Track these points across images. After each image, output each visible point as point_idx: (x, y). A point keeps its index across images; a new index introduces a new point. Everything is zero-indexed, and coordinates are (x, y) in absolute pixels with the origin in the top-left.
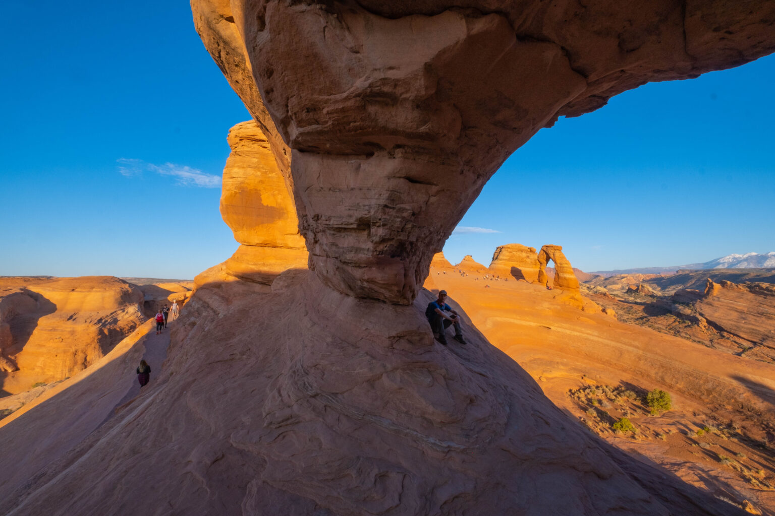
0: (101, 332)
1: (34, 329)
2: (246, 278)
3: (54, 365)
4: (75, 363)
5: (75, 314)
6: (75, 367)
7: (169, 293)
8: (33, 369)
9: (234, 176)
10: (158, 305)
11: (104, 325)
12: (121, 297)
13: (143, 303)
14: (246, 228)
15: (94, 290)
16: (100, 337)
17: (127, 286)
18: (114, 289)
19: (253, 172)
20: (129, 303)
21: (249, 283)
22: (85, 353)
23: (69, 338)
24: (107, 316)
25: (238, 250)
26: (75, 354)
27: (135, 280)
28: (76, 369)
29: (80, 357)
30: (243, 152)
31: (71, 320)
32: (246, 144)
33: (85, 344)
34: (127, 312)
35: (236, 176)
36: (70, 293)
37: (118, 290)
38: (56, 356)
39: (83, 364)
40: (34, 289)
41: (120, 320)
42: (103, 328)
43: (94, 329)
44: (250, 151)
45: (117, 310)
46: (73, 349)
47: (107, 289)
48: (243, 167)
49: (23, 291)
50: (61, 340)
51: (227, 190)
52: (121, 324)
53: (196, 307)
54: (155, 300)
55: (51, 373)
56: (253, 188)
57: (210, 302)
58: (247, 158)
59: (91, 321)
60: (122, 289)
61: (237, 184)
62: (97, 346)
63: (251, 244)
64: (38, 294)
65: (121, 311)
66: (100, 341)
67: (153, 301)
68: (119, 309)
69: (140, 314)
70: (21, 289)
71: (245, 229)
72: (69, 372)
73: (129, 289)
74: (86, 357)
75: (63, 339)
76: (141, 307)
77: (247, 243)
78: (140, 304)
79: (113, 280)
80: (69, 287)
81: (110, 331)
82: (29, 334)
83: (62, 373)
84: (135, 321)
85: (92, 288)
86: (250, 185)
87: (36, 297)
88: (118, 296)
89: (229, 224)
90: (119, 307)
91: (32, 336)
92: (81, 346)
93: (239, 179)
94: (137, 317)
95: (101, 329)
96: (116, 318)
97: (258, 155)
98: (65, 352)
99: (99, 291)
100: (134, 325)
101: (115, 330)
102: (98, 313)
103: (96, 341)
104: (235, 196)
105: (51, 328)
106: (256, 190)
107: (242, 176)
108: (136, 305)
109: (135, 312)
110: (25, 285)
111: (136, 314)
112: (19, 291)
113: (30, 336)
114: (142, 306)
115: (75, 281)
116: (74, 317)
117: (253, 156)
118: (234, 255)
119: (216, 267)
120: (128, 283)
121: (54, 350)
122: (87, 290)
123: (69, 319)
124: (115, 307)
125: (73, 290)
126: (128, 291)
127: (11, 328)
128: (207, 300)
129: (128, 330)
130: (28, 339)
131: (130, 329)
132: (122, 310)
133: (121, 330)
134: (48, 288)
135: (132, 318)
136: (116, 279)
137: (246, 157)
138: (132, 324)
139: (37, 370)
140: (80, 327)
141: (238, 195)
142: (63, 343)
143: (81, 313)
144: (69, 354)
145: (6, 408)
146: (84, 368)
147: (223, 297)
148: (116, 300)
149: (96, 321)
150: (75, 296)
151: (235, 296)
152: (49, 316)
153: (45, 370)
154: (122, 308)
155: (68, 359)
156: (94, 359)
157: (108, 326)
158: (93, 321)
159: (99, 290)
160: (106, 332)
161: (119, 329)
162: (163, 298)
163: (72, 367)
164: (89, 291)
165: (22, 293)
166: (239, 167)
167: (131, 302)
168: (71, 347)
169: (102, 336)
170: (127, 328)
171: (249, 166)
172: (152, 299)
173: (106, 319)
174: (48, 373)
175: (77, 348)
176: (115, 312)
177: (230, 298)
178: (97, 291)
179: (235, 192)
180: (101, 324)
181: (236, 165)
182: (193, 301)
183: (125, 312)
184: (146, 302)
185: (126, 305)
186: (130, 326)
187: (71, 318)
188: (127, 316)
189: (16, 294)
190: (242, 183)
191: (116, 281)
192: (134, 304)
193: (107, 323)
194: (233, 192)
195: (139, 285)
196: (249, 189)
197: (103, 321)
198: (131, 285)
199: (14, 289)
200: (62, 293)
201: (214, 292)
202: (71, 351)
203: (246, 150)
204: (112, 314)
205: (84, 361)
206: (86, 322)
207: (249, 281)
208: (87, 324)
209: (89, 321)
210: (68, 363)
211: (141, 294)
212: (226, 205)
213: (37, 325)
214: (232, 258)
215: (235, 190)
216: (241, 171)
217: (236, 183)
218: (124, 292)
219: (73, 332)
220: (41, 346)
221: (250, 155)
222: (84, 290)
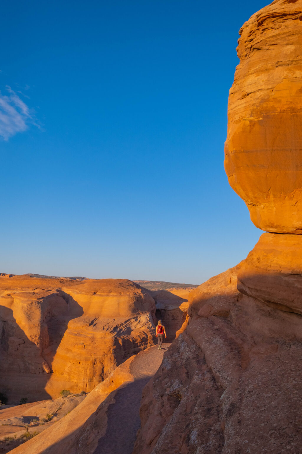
0: (116, 342)
1: (64, 332)
2: (275, 303)
3: (77, 372)
4: (94, 374)
5: (96, 319)
6: (94, 378)
7: (181, 300)
8: (62, 374)
9: (249, 91)
10: (169, 315)
11: (119, 334)
12: (135, 303)
13: (155, 312)
14: (275, 196)
15: (112, 294)
16: (115, 347)
17: (139, 291)
18: (128, 294)
19: (286, 73)
20: (141, 310)
21: (281, 314)
22: (102, 363)
23: (89, 345)
24: (122, 324)
25: (259, 244)
26: (94, 363)
27: (151, 283)
28: (95, 380)
29: (98, 366)
30: (264, 42)
31: (93, 325)
32: (271, 25)
33: (102, 354)
34: (140, 321)
35: (253, 90)
36: (92, 297)
37: (132, 295)
38: (80, 363)
39: (101, 375)
40: (67, 291)
41: (133, 330)
42: (118, 338)
43: (110, 337)
44: (279, 34)
45: (131, 318)
46: (92, 358)
47: (122, 294)
48: (267, 70)
49: (58, 293)
50: (84, 346)
51: (237, 122)
52: (134, 334)
53: (185, 356)
54: (166, 309)
55: (75, 381)
56: (286, 106)
57: (208, 350)
58: (274, 51)
59: (108, 329)
60: (136, 294)
61: (253, 105)
62: (113, 358)
63: (285, 231)
64: (69, 295)
65: (133, 320)
66: (115, 352)
67: (164, 310)
68: (133, 317)
69: (151, 325)
70: (57, 291)
71: (272, 198)
72: (89, 382)
73: (142, 295)
74: (103, 368)
75: (85, 346)
76: (152, 316)
77: (276, 227)
78: (152, 313)
79: (127, 284)
80: (92, 290)
81: (124, 341)
82: (61, 337)
83: (84, 382)
84: (146, 333)
85: (110, 292)
86: (280, 101)
87: (67, 298)
88: (132, 303)
89: (241, 191)
90: (132, 315)
91: (63, 339)
92: (99, 356)
93: (258, 94)
94: (148, 328)
95: (116, 338)
96: (130, 327)
97: (295, 37)
98: (86, 360)
99: (116, 296)
100: (146, 337)
101: (128, 340)
102: (114, 320)
103: (111, 351)
104: (250, 132)
105: (77, 333)
106: (293, 110)
107: (263, 87)
108: (148, 314)
109: (147, 322)
110: (60, 286)
111: (148, 324)
112: (55, 292)
113: (61, 339)
114: (154, 315)
115: (97, 284)
116: (94, 323)
117: (285, 43)
118: (251, 254)
119: (222, 275)
120: (141, 287)
121: (78, 356)
122: (105, 294)
123: (90, 325)
124: (129, 315)
125: (95, 293)
126: (141, 297)
127: (48, 329)
128: (203, 345)
129: (140, 342)
130: (60, 342)
131: (142, 342)
132: (135, 318)
133: (133, 341)
134: (76, 291)
135: (144, 329)
136: (131, 283)
137: (272, 47)
138: (144, 336)
139: (66, 375)
140: (99, 334)
141: (257, 128)
142: (85, 350)
143: (101, 319)
144: (89, 362)
145: (35, 415)
146: (101, 380)
147: (231, 343)
148: (130, 306)
149: (112, 329)
150: (96, 299)
151: (255, 344)
152: (76, 319)
153: (71, 377)
154: (135, 316)
155: (88, 368)
156: (110, 371)
157: (122, 337)
158: (109, 329)
159: (115, 294)
160: (120, 342)
161: (131, 341)
162: (175, 307)
163: (91, 377)
164: (107, 295)
165: (57, 295)
166: (258, 72)
167: (144, 311)
168: (91, 355)
169: (116, 347)
170: (139, 339)
171: (278, 64)
172: (163, 308)
173: (121, 327)
174: (73, 380)
175: (96, 357)
176: (129, 320)
177: (246, 347)
178: (113, 296)
179: (251, 121)
180: (116, 333)
181: (252, 70)
182: (183, 341)
183: (138, 321)
184: (158, 311)
185: (139, 314)
186: (141, 337)
187: (92, 322)
188: (139, 326)
189: (53, 295)
190: (264, 100)
191: (130, 285)
192: (146, 313)
193: (121, 332)
194: (248, 123)
195: (153, 290)
196: (279, 109)
197: (118, 329)
198: (144, 290)
199: (53, 290)
200: (86, 296)
201: (216, 327)
202: (91, 359)
203: (270, 35)
204: (126, 322)
205: (101, 372)
206: (104, 328)
207: (281, 310)
208: (105, 331)
209: (106, 328)
210: (88, 372)
211: (153, 301)
212: (235, 152)
213: (66, 328)
214: (246, 260)
215: (252, 118)
216: (263, 77)
217: (254, 102)
218: (137, 298)
219: (93, 339)
220: (69, 350)
221: (278, 42)
222: (103, 294)
